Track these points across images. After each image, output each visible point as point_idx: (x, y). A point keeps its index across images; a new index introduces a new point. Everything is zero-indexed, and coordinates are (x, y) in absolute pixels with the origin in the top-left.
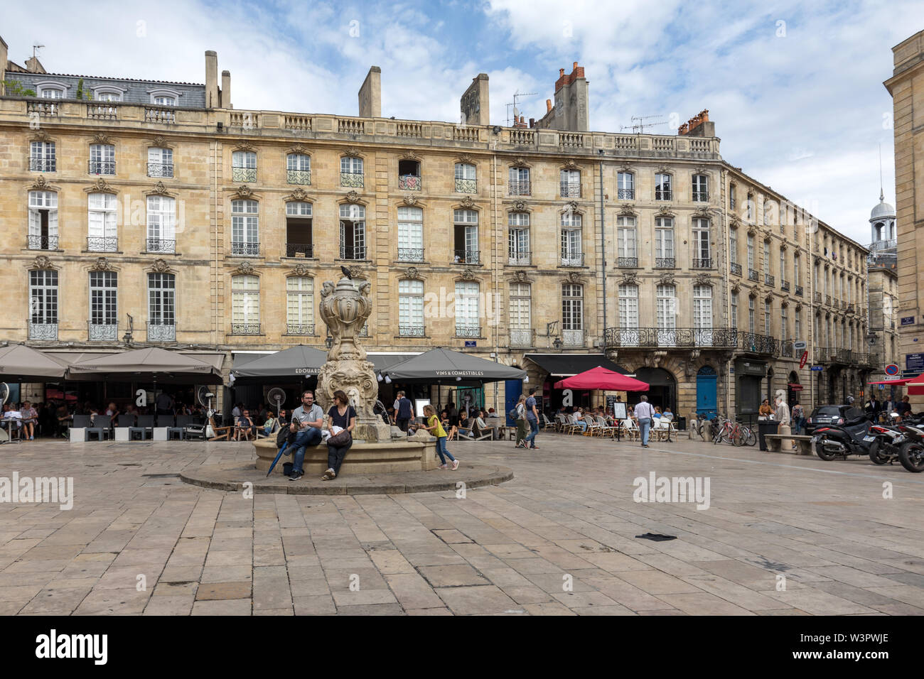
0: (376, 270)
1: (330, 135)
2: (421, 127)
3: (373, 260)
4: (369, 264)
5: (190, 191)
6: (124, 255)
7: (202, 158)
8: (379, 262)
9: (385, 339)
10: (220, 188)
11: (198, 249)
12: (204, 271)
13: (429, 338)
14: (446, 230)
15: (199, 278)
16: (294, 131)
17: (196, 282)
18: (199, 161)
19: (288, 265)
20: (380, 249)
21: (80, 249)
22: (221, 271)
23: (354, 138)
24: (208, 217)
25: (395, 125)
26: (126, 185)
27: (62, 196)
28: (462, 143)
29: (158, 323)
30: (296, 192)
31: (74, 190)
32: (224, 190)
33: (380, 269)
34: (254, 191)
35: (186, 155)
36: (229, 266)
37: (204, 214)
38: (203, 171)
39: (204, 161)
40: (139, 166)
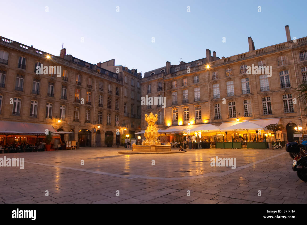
0: (253, 96)
1: (236, 61)
2: (264, 50)
3: (252, 93)
4: (251, 94)
5: (203, 85)
6: (190, 103)
7: (205, 76)
8: (254, 93)
9: (258, 117)
10: (209, 82)
11: (205, 99)
12: (207, 104)
13: (274, 115)
14: (276, 79)
15: (206, 106)
16: (226, 63)
17: (205, 107)
18: (205, 77)
19: (228, 99)
20: (254, 89)
21: (181, 103)
22: (211, 103)
23: (243, 59)
24: (207, 90)
25: (256, 52)
26: (190, 87)
27: (178, 92)
28: (279, 50)
29: (198, 118)
30: (228, 79)
31: (180, 90)
32: (210, 83)
33: (254, 95)
34: (218, 81)
35: (202, 76)
36: (213, 102)
37: (206, 90)
38: (205, 79)
39: (206, 76)
40: (192, 81)
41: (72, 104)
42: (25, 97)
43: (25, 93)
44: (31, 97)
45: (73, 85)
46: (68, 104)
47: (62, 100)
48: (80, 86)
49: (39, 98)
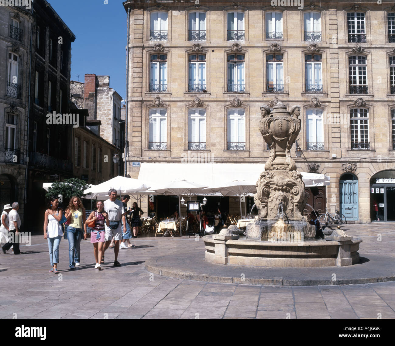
41: (340, 101)
42: (210, 104)
43: (210, 94)
44: (226, 101)
45: (339, 48)
46: (327, 104)
47: (308, 96)
48: (362, 45)
49: (246, 101)
